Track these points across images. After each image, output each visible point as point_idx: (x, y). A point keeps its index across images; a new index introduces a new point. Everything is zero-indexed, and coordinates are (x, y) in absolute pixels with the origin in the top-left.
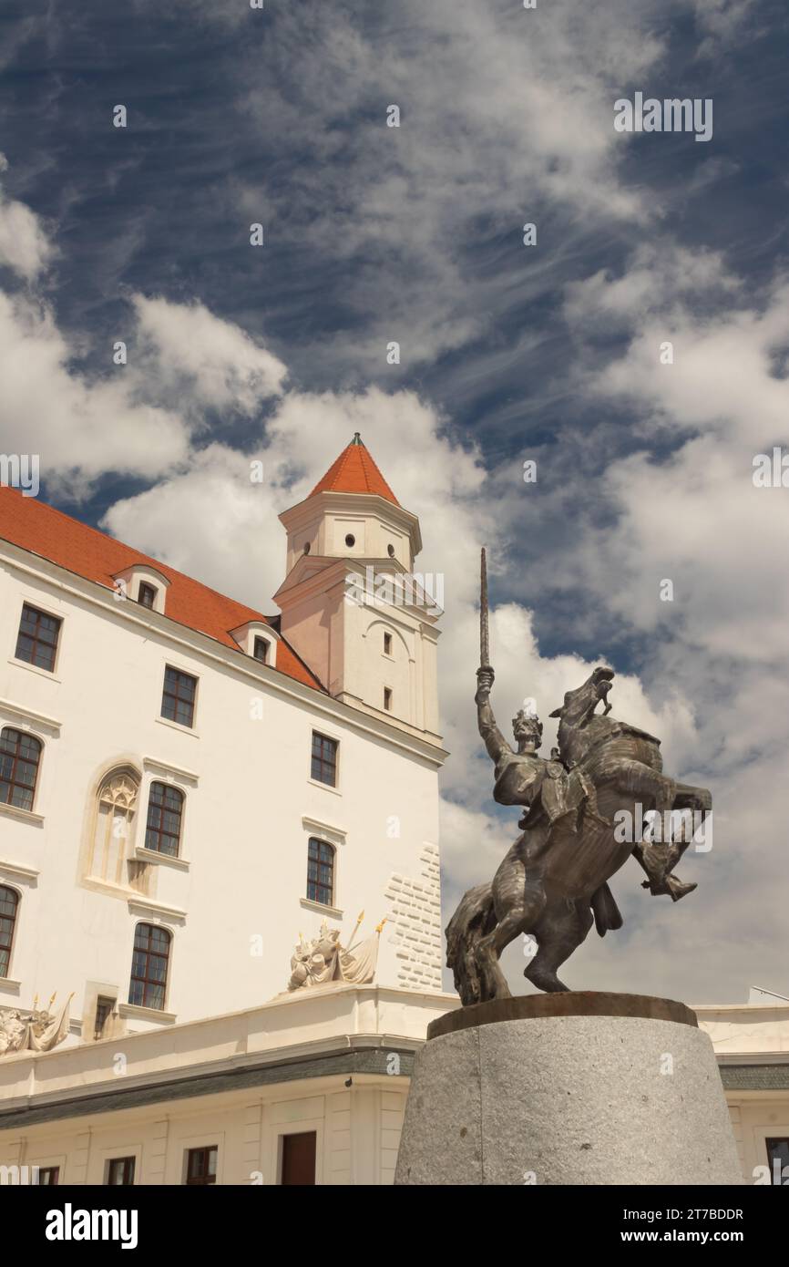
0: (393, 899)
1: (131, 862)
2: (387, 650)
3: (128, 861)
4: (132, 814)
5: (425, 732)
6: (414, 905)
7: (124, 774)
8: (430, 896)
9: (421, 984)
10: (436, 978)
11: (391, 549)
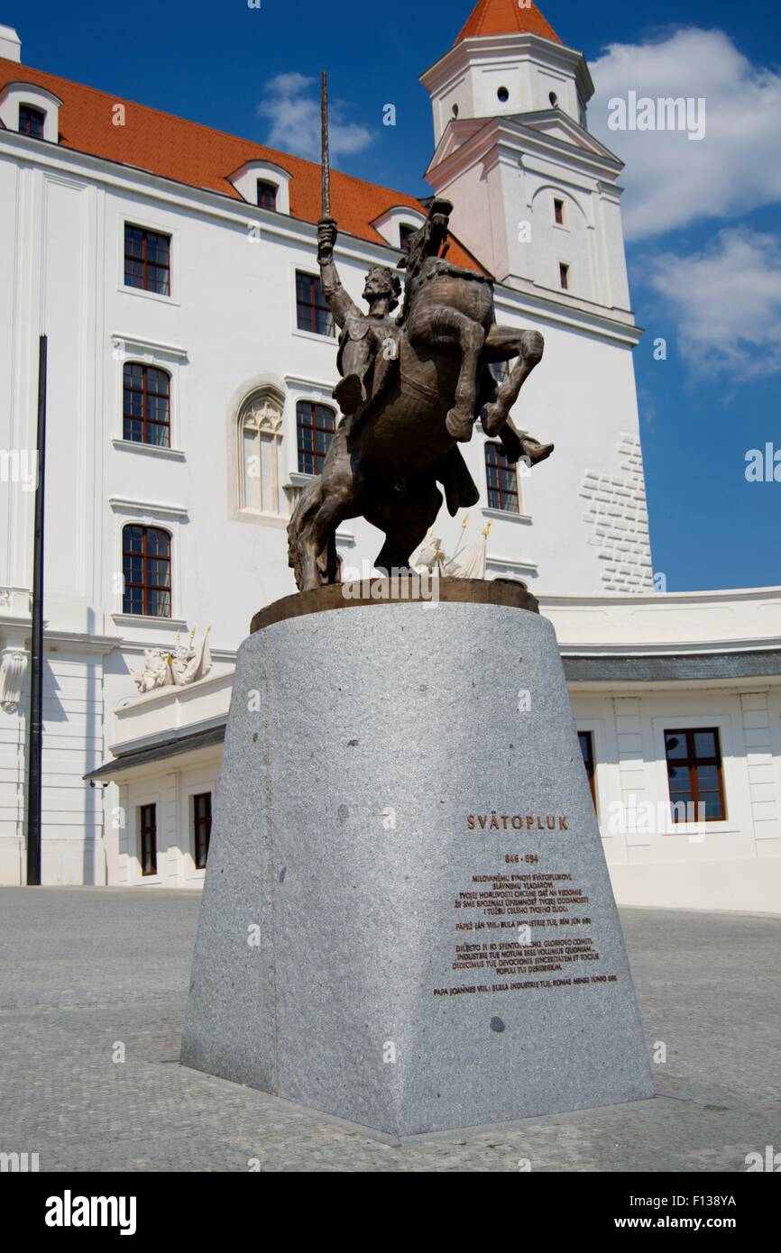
0: (589, 498)
1: (287, 489)
2: (559, 219)
3: (284, 488)
4: (280, 438)
5: (612, 309)
6: (615, 503)
7: (265, 395)
8: (633, 491)
9: (629, 585)
10: (646, 577)
11: (552, 97)
